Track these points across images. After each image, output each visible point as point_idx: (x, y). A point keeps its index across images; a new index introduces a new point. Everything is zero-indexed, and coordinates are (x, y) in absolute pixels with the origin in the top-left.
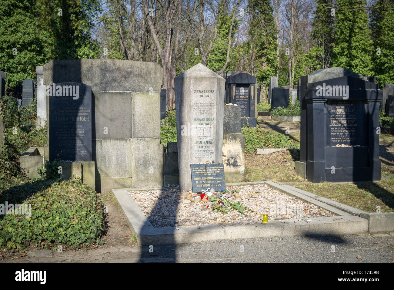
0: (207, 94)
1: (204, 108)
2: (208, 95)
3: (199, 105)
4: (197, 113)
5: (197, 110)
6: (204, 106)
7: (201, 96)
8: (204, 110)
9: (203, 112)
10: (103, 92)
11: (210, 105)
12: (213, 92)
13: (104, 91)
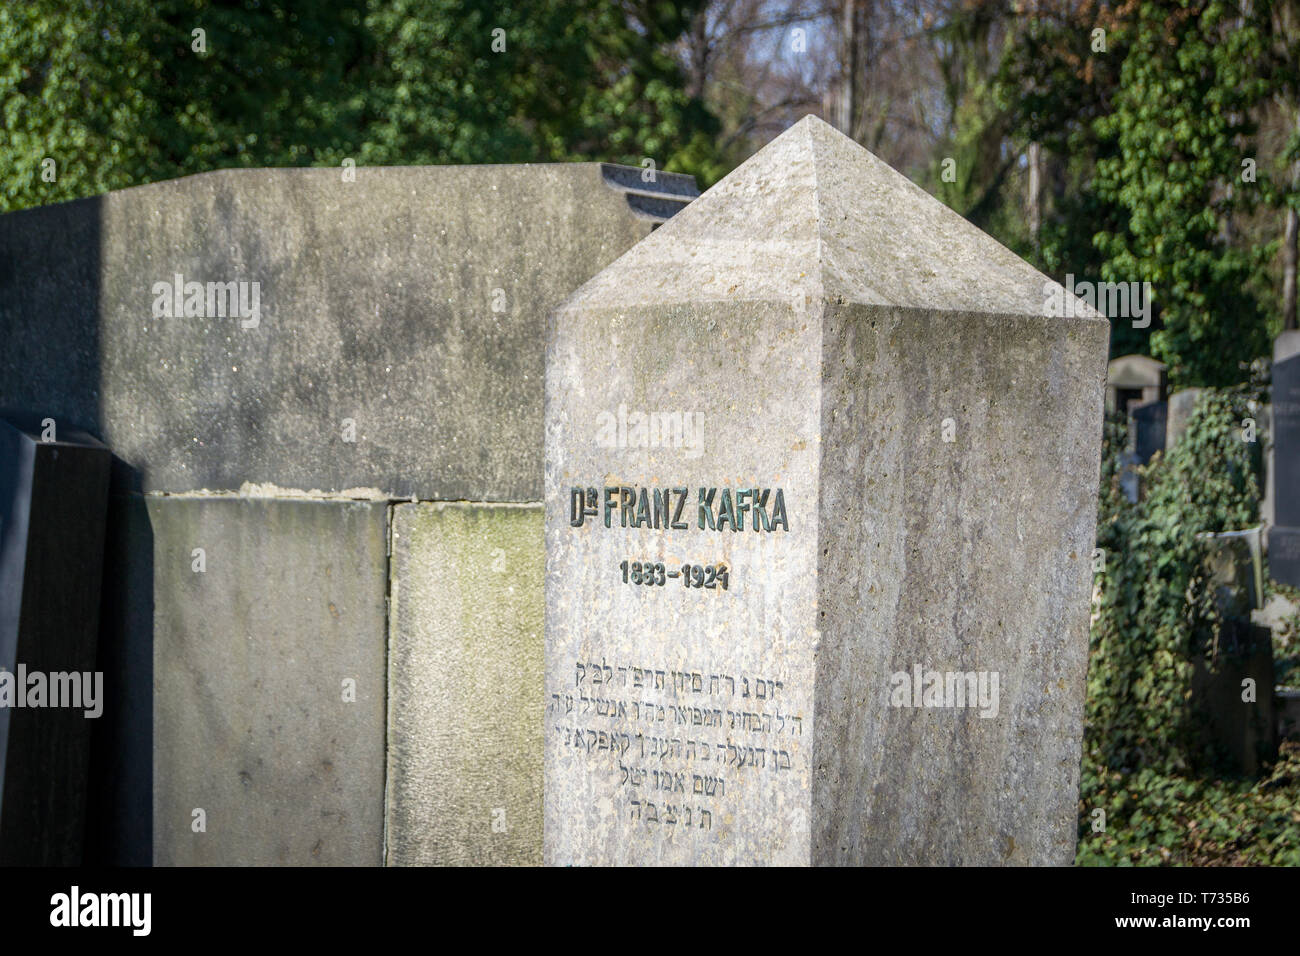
0: (705, 547)
1: (673, 748)
2: (716, 559)
3: (623, 692)
4: (606, 807)
5: (604, 760)
6: (680, 714)
7: (646, 575)
8: (675, 764)
9: (660, 799)
10: (206, 493)
11: (738, 704)
12: (781, 518)
13: (212, 487)
